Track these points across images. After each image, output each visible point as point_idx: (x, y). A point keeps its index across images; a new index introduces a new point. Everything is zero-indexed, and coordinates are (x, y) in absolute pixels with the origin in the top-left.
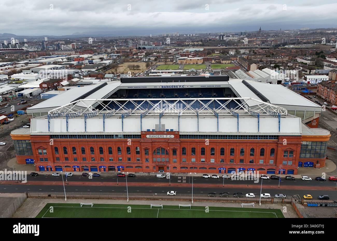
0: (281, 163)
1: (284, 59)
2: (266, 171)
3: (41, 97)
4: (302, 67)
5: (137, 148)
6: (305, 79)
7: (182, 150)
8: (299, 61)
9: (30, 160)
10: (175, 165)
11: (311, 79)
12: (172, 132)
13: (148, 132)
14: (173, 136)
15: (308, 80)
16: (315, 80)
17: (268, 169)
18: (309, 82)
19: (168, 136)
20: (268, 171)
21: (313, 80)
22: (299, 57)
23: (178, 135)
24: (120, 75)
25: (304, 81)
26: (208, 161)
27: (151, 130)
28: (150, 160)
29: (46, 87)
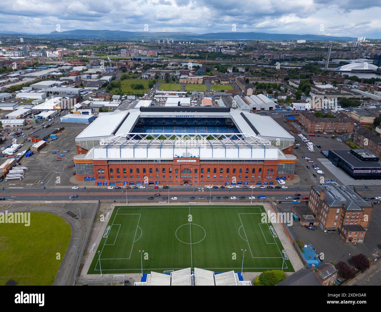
0: (265, 178)
1: (277, 82)
2: (256, 183)
3: (61, 120)
4: (291, 92)
5: (170, 169)
6: (292, 106)
7: (201, 170)
8: (291, 85)
9: (87, 178)
10: (196, 180)
11: (296, 107)
12: (195, 158)
13: (178, 158)
14: (195, 161)
15: (294, 107)
16: (300, 107)
17: (257, 182)
18: (295, 109)
19: (192, 161)
20: (257, 183)
21: (298, 107)
22: (290, 81)
23: (199, 160)
24: (127, 96)
25: (291, 108)
26: (218, 177)
27: (180, 157)
28: (179, 177)
29: (59, 109)
